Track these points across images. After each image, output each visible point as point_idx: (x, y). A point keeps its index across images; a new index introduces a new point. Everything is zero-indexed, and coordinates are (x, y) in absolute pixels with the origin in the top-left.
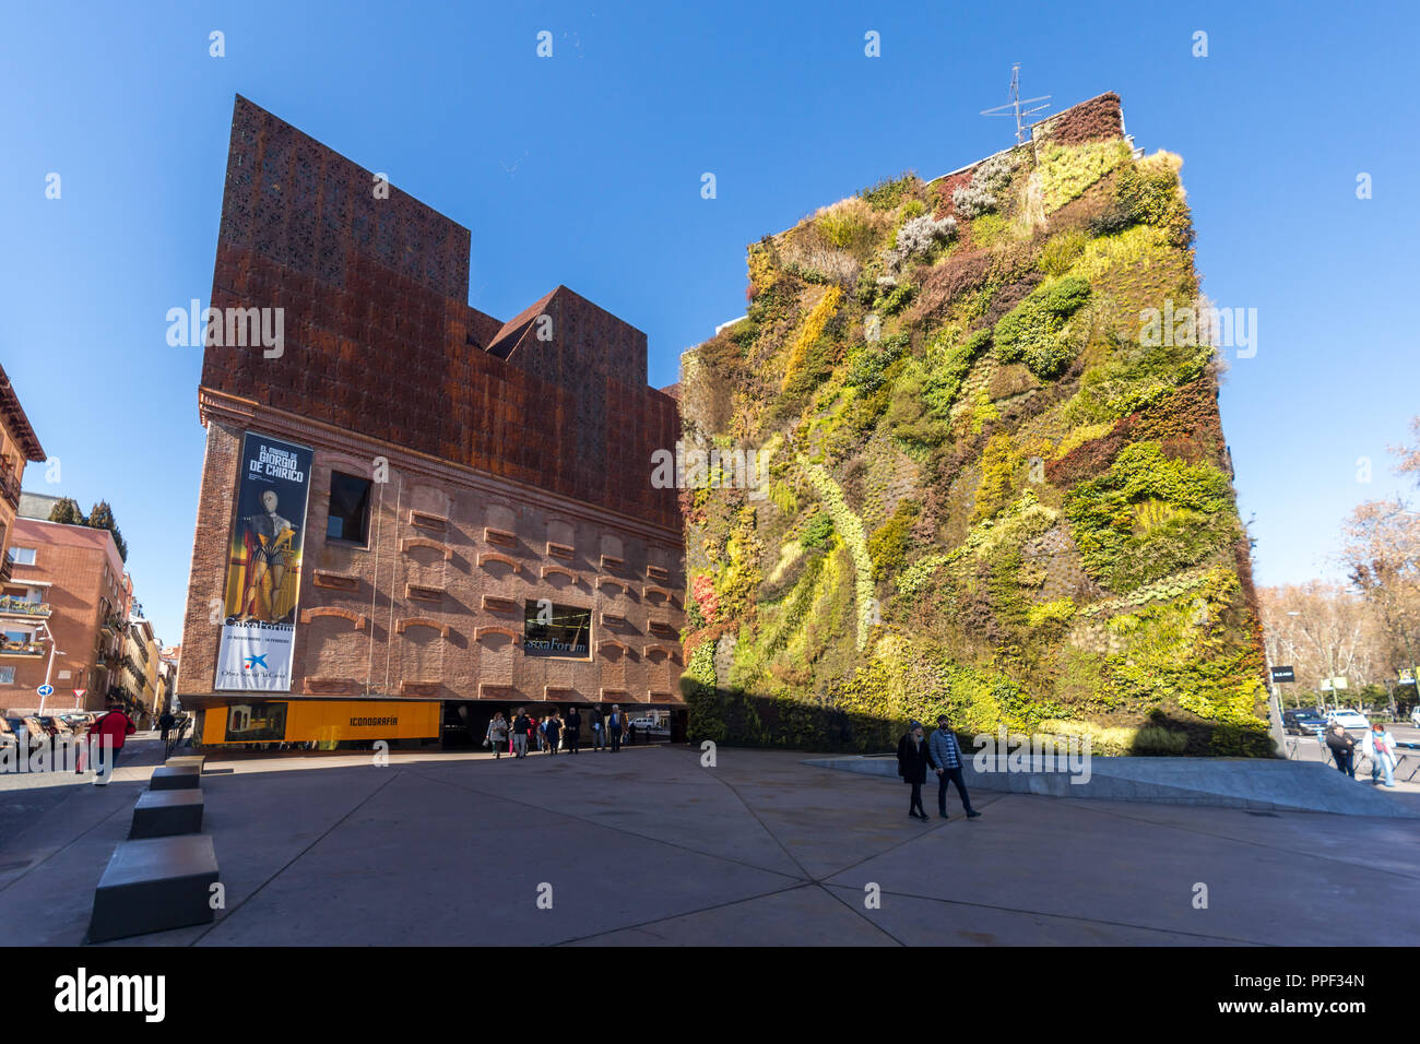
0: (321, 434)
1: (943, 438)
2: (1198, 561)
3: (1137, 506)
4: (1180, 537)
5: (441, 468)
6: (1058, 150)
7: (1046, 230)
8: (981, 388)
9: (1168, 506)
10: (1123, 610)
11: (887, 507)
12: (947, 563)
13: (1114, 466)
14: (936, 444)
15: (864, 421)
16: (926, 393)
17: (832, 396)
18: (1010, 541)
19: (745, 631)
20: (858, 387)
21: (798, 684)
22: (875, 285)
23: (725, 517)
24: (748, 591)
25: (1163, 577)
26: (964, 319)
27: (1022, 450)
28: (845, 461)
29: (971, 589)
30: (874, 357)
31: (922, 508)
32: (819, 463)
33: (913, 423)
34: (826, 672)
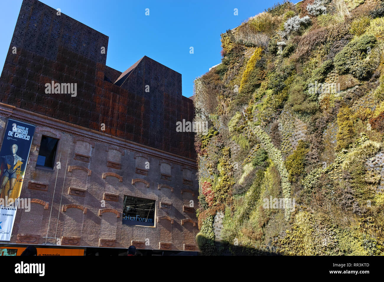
1: (316, 110)
7: (350, 17)
11: (293, 145)
12: (326, 172)
14: (314, 113)
15: (277, 104)
16: (305, 90)
17: (262, 94)
18: (357, 159)
19: (228, 210)
20: (273, 89)
21: (256, 240)
22: (277, 45)
23: (216, 153)
24: (228, 189)
27: (356, 114)
28: (271, 124)
29: (341, 186)
30: (279, 75)
31: (310, 144)
32: (258, 125)
33: (300, 104)
34: (270, 232)
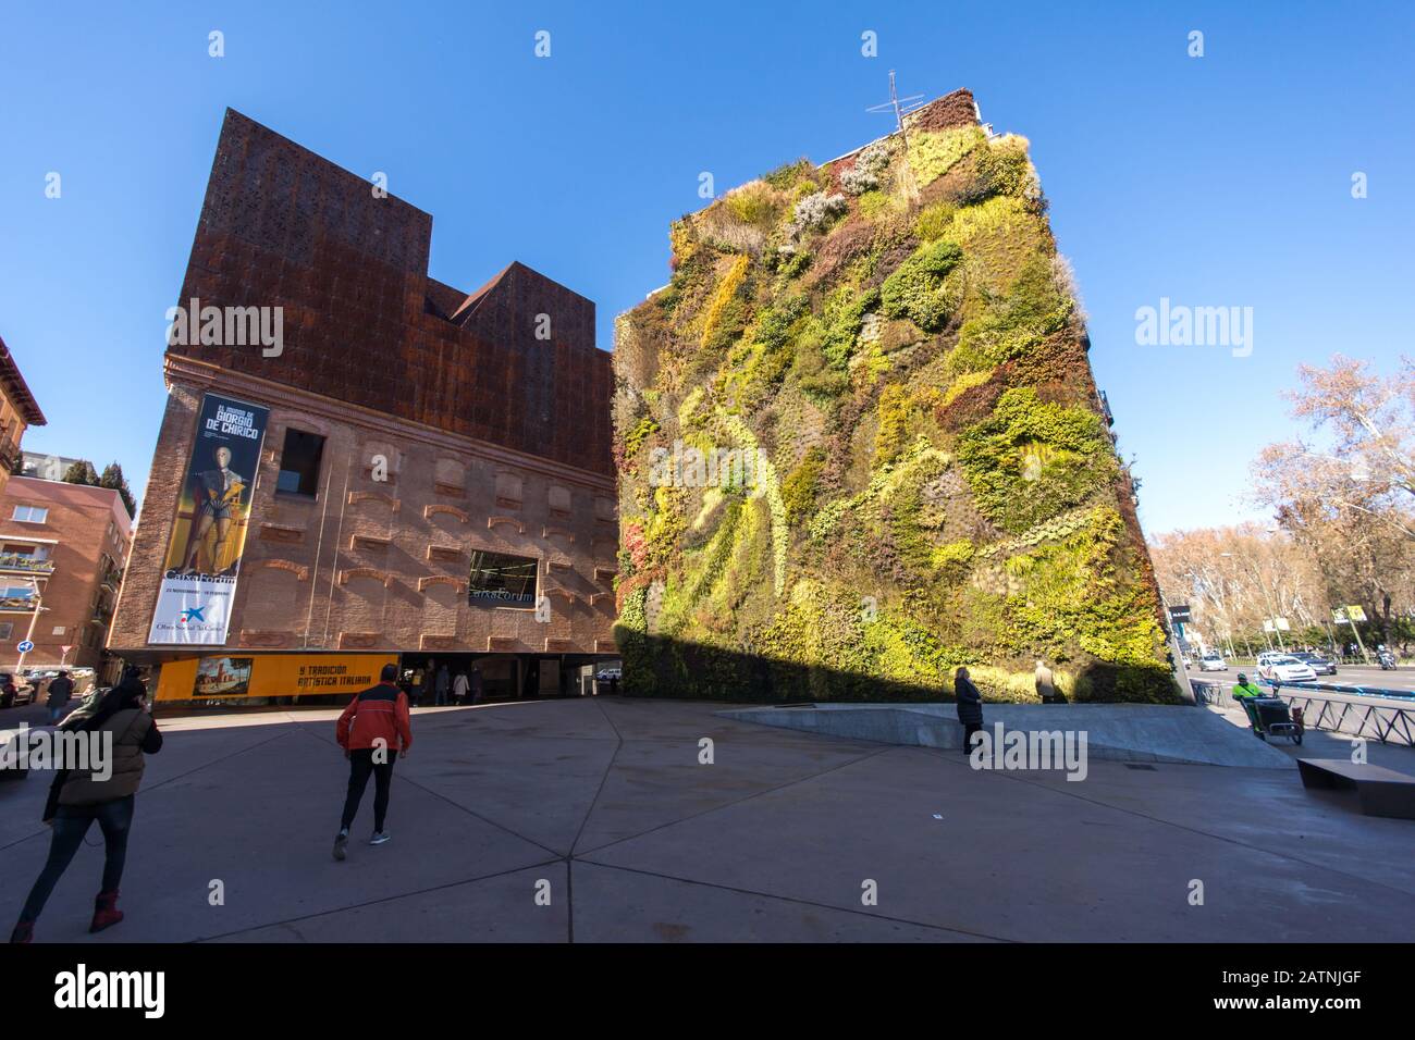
0: (277, 394)
1: (842, 389)
2: (1083, 500)
3: (1021, 449)
4: (1062, 477)
5: (394, 425)
6: (924, 136)
7: (919, 202)
8: (874, 342)
9: (1049, 447)
10: (1019, 549)
11: (797, 454)
12: (854, 507)
13: (997, 411)
14: (837, 393)
15: (773, 374)
16: (825, 347)
17: (744, 352)
18: (908, 484)
19: (673, 577)
20: (766, 343)
21: (722, 631)
22: (778, 253)
24: (674, 537)
25: (1052, 517)
26: (855, 280)
27: (913, 397)
28: (759, 411)
29: (877, 533)
30: (779, 316)
31: (828, 454)
32: (735, 414)
33: (815, 375)
34: (747, 618)
